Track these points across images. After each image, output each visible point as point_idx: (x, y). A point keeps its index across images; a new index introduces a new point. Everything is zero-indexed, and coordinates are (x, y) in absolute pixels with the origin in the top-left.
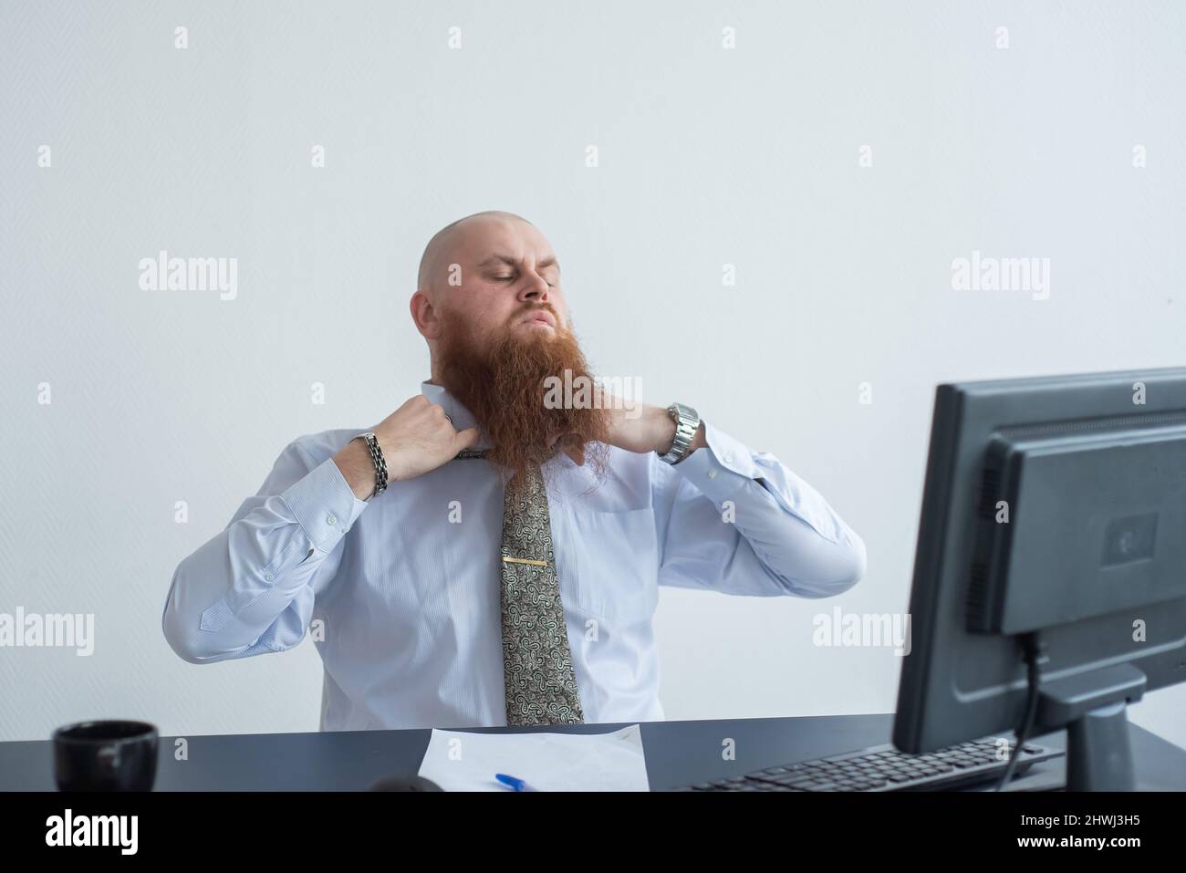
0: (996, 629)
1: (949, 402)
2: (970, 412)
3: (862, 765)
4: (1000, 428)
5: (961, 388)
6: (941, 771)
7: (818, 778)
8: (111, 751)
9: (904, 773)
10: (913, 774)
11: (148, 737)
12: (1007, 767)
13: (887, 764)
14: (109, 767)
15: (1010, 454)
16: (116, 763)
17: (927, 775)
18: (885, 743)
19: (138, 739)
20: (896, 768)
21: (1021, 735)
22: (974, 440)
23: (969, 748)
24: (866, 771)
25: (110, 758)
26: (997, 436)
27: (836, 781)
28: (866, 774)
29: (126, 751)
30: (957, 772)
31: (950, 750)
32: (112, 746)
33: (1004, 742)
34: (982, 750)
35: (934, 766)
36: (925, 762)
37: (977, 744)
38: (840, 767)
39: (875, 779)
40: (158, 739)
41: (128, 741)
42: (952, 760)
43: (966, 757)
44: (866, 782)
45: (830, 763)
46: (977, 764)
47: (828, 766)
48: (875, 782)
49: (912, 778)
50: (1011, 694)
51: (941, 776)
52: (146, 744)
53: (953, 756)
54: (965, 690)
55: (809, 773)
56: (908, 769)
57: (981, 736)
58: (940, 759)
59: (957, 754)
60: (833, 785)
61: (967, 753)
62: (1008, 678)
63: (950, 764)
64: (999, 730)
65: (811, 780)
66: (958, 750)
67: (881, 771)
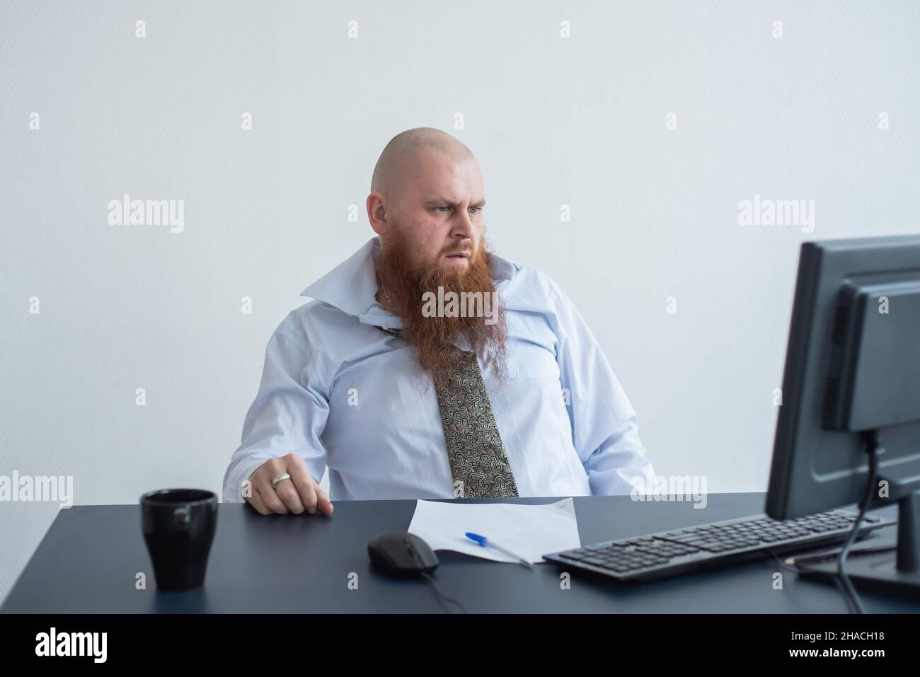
0: (845, 427)
1: (811, 256)
2: (826, 264)
3: (741, 529)
4: (850, 275)
5: (820, 245)
6: (802, 535)
7: (707, 538)
8: (184, 511)
9: (773, 535)
10: (781, 536)
11: (210, 501)
12: (852, 532)
13: (760, 529)
14: (182, 523)
15: (857, 295)
16: (187, 519)
17: (791, 537)
18: (760, 513)
19: (203, 502)
20: (767, 532)
21: (863, 508)
22: (829, 284)
23: (822, 517)
24: (745, 533)
25: (183, 516)
26: (847, 282)
27: (721, 540)
28: (744, 536)
29: (194, 511)
30: (813, 535)
31: (808, 519)
32: (184, 507)
33: (851, 512)
34: (833, 519)
35: (796, 531)
36: (790, 527)
37: (829, 515)
38: (724, 531)
39: (751, 539)
40: (217, 505)
41: (196, 504)
42: (810, 527)
43: (820, 524)
44: (744, 542)
45: (717, 528)
46: (829, 529)
47: (716, 530)
48: (751, 542)
49: (779, 539)
50: (856, 477)
51: (801, 538)
52: (209, 507)
53: (811, 524)
54: (821, 472)
55: (701, 535)
56: (776, 532)
57: (831, 508)
58: (801, 525)
59: (812, 521)
60: (719, 544)
61: (822, 521)
62: (854, 464)
63: (809, 529)
64: (846, 503)
65: (703, 540)
66: (814, 519)
67: (756, 534)
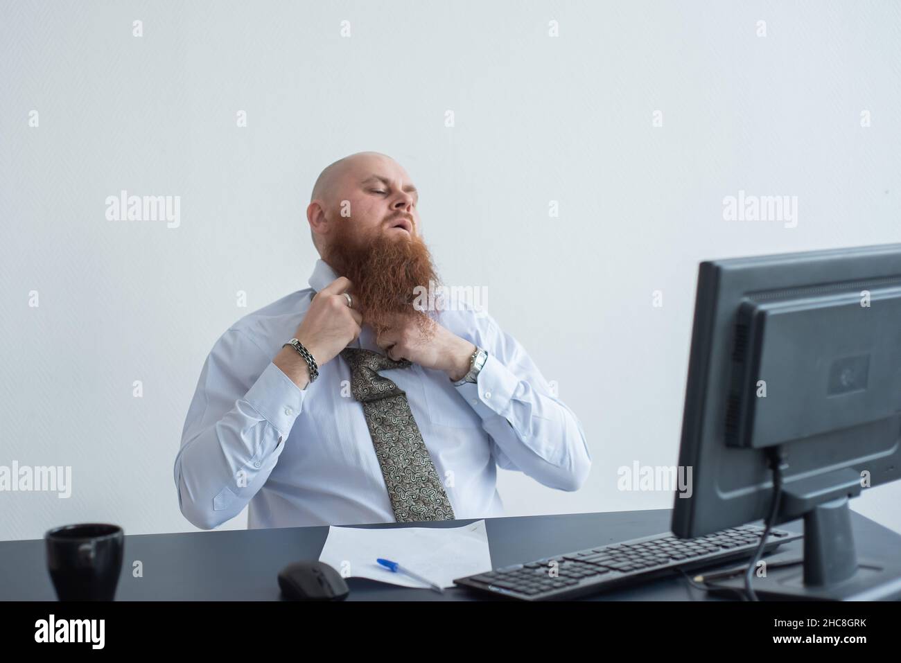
0: (748, 444)
1: (709, 275)
2: (724, 282)
3: (651, 547)
4: (748, 293)
5: (718, 264)
6: (711, 551)
7: (617, 557)
8: (89, 546)
9: (683, 552)
10: (690, 554)
11: (116, 535)
12: (759, 547)
13: (670, 547)
14: (87, 559)
15: (756, 312)
16: (92, 555)
17: (700, 554)
18: (667, 531)
19: (109, 537)
20: (677, 549)
21: (768, 524)
22: (728, 304)
23: (731, 533)
24: (654, 552)
25: (88, 552)
26: (746, 299)
27: (631, 560)
28: (654, 554)
29: (99, 546)
30: (722, 551)
31: (718, 535)
32: (89, 543)
33: (758, 527)
34: (742, 534)
35: (705, 547)
36: (699, 544)
37: (738, 531)
38: (634, 549)
39: (660, 557)
40: (123, 537)
41: (101, 539)
42: (719, 543)
43: (729, 540)
44: (653, 560)
45: (627, 546)
46: (738, 545)
47: (626, 549)
48: (661, 560)
49: (688, 556)
50: (761, 493)
51: (710, 555)
52: (115, 541)
53: (720, 540)
54: (725, 490)
55: (611, 554)
56: (685, 550)
57: (741, 525)
58: (710, 542)
59: (722, 537)
60: (630, 563)
61: (731, 537)
62: (758, 480)
63: (717, 545)
64: (752, 519)
65: (613, 559)
66: (724, 535)
67: (665, 552)
